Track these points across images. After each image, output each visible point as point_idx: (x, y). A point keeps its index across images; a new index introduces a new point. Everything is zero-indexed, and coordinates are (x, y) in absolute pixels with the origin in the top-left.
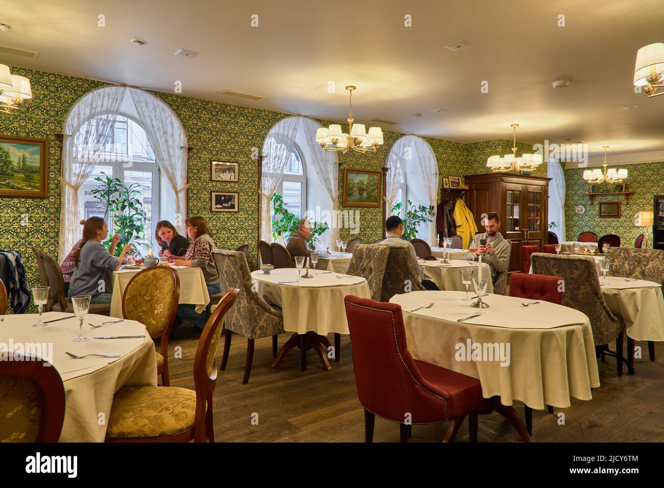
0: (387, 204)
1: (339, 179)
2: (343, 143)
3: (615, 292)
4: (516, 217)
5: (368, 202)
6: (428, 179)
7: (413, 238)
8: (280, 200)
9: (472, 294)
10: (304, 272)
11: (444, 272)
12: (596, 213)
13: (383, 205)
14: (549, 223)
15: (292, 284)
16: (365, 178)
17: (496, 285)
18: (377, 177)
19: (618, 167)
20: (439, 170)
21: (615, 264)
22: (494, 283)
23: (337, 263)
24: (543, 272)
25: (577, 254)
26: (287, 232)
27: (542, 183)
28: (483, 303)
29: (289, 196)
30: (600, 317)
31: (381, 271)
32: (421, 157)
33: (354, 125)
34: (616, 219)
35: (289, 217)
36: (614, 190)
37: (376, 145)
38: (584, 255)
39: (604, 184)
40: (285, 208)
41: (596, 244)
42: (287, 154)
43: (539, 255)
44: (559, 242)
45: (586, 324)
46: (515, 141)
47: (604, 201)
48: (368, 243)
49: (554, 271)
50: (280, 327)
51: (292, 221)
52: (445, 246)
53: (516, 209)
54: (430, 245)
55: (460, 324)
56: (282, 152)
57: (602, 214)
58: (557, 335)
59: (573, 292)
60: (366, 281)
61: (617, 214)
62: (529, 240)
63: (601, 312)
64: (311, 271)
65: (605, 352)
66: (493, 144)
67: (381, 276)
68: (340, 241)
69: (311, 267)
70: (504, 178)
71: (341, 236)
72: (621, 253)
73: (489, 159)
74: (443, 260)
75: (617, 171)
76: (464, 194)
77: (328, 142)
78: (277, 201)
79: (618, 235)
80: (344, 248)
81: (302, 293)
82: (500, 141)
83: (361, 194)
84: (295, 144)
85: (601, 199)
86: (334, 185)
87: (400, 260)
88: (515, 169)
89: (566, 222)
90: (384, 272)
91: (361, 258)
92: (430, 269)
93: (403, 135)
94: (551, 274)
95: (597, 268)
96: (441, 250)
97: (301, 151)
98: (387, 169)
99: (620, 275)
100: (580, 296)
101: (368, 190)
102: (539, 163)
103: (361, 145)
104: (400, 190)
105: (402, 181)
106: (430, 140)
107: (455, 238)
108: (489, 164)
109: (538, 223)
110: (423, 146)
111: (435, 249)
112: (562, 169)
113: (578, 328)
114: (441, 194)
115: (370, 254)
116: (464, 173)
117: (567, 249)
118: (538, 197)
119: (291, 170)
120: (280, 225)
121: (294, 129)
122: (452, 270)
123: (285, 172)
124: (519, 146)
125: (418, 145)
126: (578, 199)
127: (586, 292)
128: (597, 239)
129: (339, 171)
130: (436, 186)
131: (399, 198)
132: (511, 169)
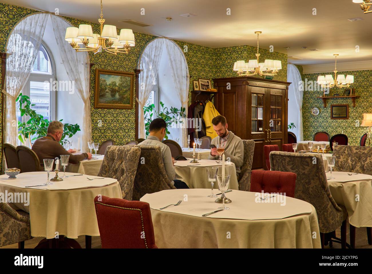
0: (140, 106)
1: (90, 80)
2: (94, 43)
3: (339, 185)
4: (260, 118)
5: (121, 103)
6: (179, 82)
7: (165, 139)
8: (27, 101)
9: (216, 191)
10: (53, 175)
11: (193, 171)
12: (328, 114)
13: (136, 106)
14: (289, 123)
15: (40, 188)
16: (117, 80)
17: (241, 182)
18: (130, 79)
19: (346, 73)
20: (190, 73)
21: (340, 160)
22: (239, 181)
23: (88, 165)
24: (280, 168)
25: (311, 152)
26: (35, 134)
27: (283, 86)
28: (226, 199)
29: (37, 96)
30: (326, 208)
31: (133, 172)
32: (172, 59)
33: (105, 26)
34: (344, 120)
35: (38, 119)
36: (344, 94)
37: (127, 47)
38: (317, 152)
39: (335, 89)
40: (33, 109)
41: (328, 143)
42: (34, 52)
43: (276, 153)
44: (297, 142)
45: (312, 213)
46: (258, 47)
47: (335, 104)
48: (121, 144)
49: (289, 167)
50: (27, 233)
51: (41, 123)
52: (194, 147)
53: (260, 111)
54: (181, 147)
55: (204, 218)
56: (28, 50)
57: (334, 116)
58: (288, 224)
59: (305, 186)
60: (118, 183)
61: (345, 116)
62: (271, 140)
63: (328, 203)
64: (61, 174)
65: (332, 239)
66: (239, 49)
67: (132, 176)
68: (92, 143)
69: (61, 170)
70: (249, 82)
71: (93, 138)
72: (345, 150)
73: (235, 63)
74: (192, 159)
75: (345, 77)
76: (213, 96)
77: (78, 41)
78: (24, 102)
79: (346, 135)
80: (96, 150)
81: (51, 196)
82: (245, 46)
83: (113, 96)
84: (43, 43)
85: (333, 102)
86: (85, 86)
87: (151, 161)
88: (258, 74)
89: (303, 123)
90: (135, 173)
91: (113, 160)
92: (180, 168)
93: (155, 37)
94: (286, 170)
95: (324, 164)
96: (192, 150)
97: (50, 50)
98: (139, 71)
99: (344, 170)
100: (311, 189)
101: (121, 92)
102: (279, 69)
103: (112, 46)
104: (153, 92)
105: (154, 83)
106: (181, 43)
107: (205, 138)
108: (235, 69)
109: (279, 124)
110: (174, 49)
111: (185, 150)
112: (300, 75)
113: (306, 218)
114: (192, 96)
115: (122, 155)
116: (213, 77)
117: (304, 147)
118: (279, 100)
119: (39, 69)
120: (27, 126)
121: (42, 27)
122: (201, 169)
123: (33, 71)
124: (262, 52)
125: (169, 47)
126: (314, 102)
127: (316, 186)
128: (329, 138)
129: (90, 72)
130: (187, 89)
131: (151, 100)
132: (254, 74)
